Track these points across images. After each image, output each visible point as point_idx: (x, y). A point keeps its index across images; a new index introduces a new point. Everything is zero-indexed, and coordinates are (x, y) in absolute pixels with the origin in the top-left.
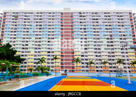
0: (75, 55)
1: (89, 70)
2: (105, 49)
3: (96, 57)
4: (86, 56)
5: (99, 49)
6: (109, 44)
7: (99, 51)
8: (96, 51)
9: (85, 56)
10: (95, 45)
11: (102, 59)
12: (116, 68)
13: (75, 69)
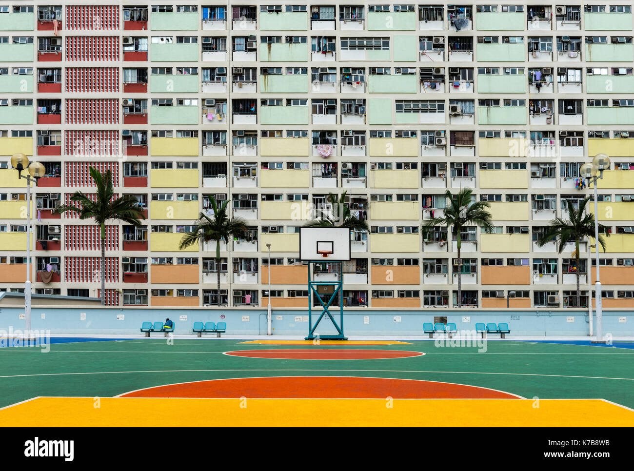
0: (155, 165)
1: (260, 288)
2: (402, 106)
3: (325, 175)
4: (246, 170)
5: (355, 107)
6: (434, 60)
7: (352, 123)
8: (326, 122)
9: (230, 169)
10: (321, 75)
11: (369, 192)
12: (474, 269)
13: (148, 286)
